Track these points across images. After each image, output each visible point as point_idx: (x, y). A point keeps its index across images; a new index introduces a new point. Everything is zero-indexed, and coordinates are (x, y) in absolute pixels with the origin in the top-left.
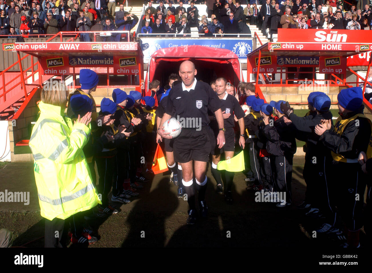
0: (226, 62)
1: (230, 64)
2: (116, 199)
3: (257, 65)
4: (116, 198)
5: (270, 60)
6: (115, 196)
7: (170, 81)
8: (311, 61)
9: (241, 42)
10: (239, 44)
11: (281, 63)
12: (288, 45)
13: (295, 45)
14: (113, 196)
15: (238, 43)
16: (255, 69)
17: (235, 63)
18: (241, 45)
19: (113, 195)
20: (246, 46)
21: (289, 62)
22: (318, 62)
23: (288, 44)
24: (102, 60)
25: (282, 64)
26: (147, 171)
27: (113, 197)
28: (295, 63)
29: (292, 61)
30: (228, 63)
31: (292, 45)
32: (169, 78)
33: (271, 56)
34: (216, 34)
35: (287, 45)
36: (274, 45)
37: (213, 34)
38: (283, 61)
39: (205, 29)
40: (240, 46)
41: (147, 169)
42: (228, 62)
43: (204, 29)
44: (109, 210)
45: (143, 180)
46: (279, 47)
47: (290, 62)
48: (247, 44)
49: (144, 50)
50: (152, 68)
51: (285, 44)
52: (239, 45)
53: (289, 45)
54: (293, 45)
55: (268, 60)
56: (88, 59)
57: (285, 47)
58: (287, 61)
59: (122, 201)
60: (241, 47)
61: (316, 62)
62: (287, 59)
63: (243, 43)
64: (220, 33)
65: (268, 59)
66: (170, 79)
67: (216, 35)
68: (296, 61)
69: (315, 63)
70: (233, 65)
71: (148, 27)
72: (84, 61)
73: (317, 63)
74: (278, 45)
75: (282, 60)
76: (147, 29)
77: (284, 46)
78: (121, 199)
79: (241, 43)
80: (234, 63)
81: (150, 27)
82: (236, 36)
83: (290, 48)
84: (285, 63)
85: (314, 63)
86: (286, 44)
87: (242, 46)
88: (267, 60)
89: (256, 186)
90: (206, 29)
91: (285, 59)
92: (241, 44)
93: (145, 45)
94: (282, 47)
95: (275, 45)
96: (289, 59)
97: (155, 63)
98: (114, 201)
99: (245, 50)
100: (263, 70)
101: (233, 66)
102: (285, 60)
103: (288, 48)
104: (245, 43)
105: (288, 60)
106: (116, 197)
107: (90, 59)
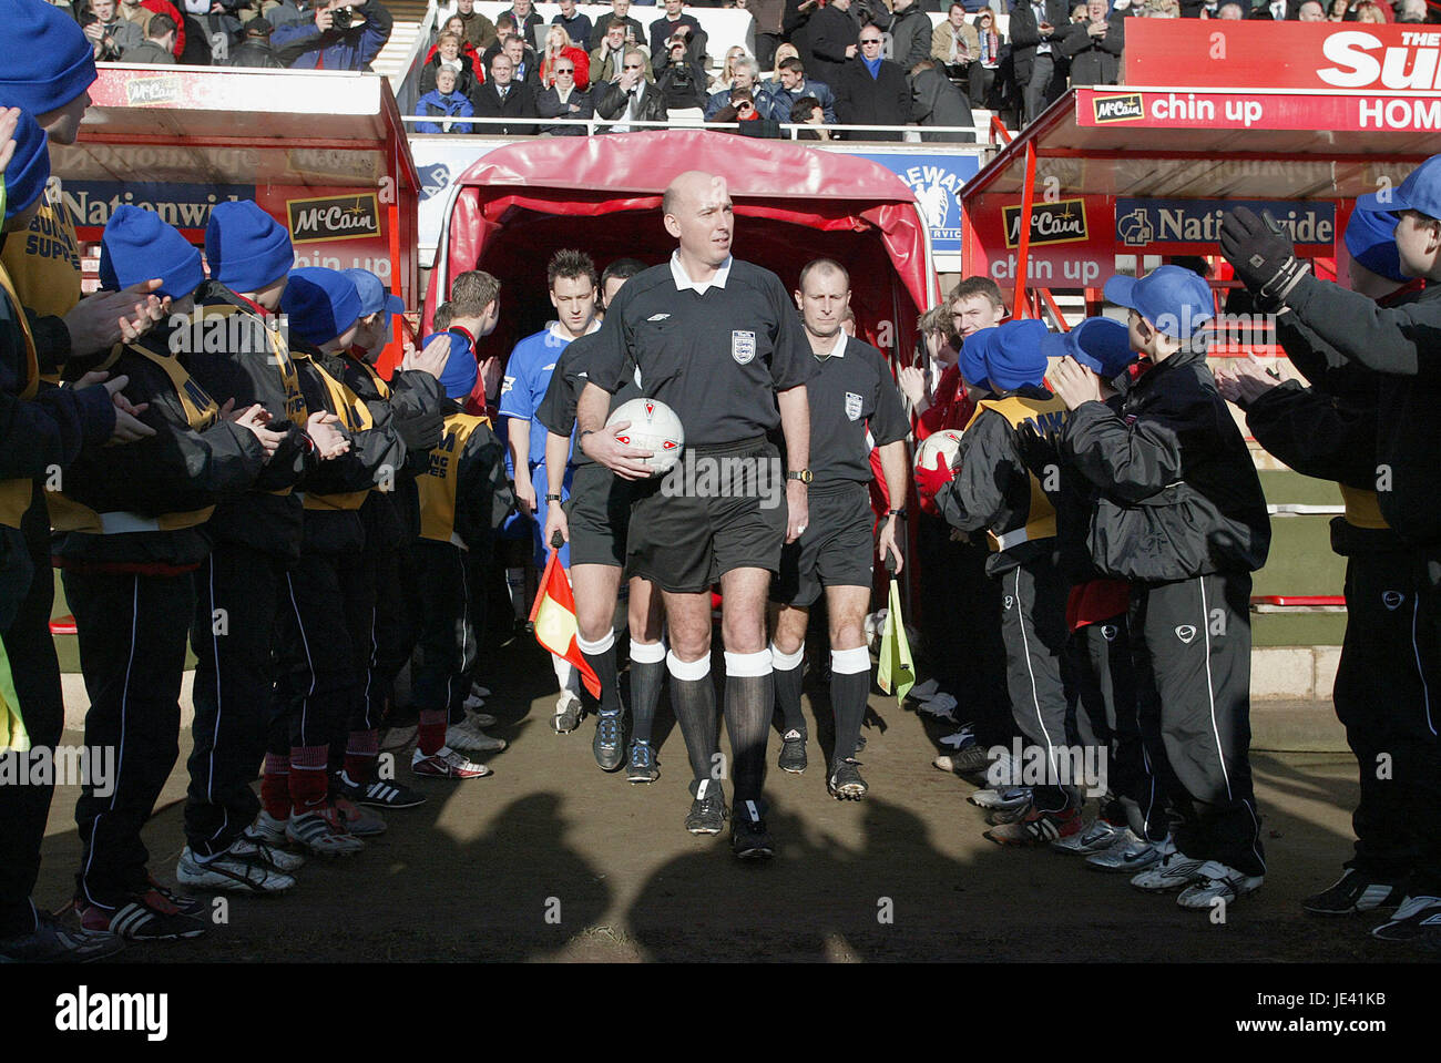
0: (853, 224)
1: (876, 231)
2: (207, 867)
3: (1012, 242)
4: (202, 860)
5: (1078, 216)
6: (197, 848)
7: (553, 283)
8: (1292, 224)
9: (925, 168)
10: (911, 176)
11: (1135, 233)
12: (1182, 103)
13: (1218, 99)
14: (186, 849)
15: (909, 172)
16: (1004, 265)
17: (900, 229)
18: (924, 183)
19: (188, 844)
20: (946, 187)
21: (1177, 229)
22: (1329, 228)
23: (1182, 96)
24: (194, 207)
25: (1140, 238)
26: (415, 762)
27: (189, 858)
28: (1208, 236)
29: (1192, 224)
30: (862, 228)
31: (1199, 102)
32: (550, 270)
33: (1082, 200)
34: (794, 128)
35: (1173, 102)
36: (1105, 102)
37: (782, 126)
38: (1145, 225)
39: (739, 108)
40: (920, 187)
41: (418, 752)
42: (863, 221)
43: (736, 104)
44: (149, 917)
45: (389, 799)
46: (1136, 110)
47: (1184, 229)
48: (952, 177)
49: (427, 197)
50: (460, 242)
51: (1165, 95)
52: (914, 182)
53: (1187, 101)
54: (1209, 104)
55: (1069, 221)
56: (117, 197)
57: (1164, 115)
58: (1166, 223)
59: (245, 880)
60: (925, 190)
61: (1320, 230)
62: (1165, 214)
63: (934, 169)
64: (817, 122)
65: (1071, 212)
66: (554, 276)
67: (799, 130)
68: (1213, 226)
69: (1311, 238)
70: (888, 234)
71: (452, 93)
72: (92, 205)
73: (1325, 234)
74: (1128, 100)
75: (1140, 219)
76: (448, 103)
77: (1161, 109)
78: (240, 870)
79: (921, 171)
80: (895, 228)
81: (459, 97)
82: (898, 137)
83: (1192, 116)
84: (1157, 232)
85: (1306, 234)
86: (1172, 97)
87: (927, 186)
88: (1062, 221)
89: (1045, 815)
90: (747, 106)
91: (1160, 214)
92: (923, 176)
93: (434, 175)
94: (1148, 111)
95: (1114, 101)
96: (1180, 212)
97: (476, 217)
98: (195, 879)
99: (943, 208)
100: (1044, 268)
101: (892, 244)
102: (1155, 219)
103: (1183, 116)
104: (942, 171)
105: (1172, 223)
106: (204, 853)
107: (129, 196)
